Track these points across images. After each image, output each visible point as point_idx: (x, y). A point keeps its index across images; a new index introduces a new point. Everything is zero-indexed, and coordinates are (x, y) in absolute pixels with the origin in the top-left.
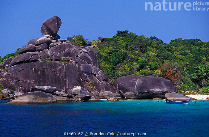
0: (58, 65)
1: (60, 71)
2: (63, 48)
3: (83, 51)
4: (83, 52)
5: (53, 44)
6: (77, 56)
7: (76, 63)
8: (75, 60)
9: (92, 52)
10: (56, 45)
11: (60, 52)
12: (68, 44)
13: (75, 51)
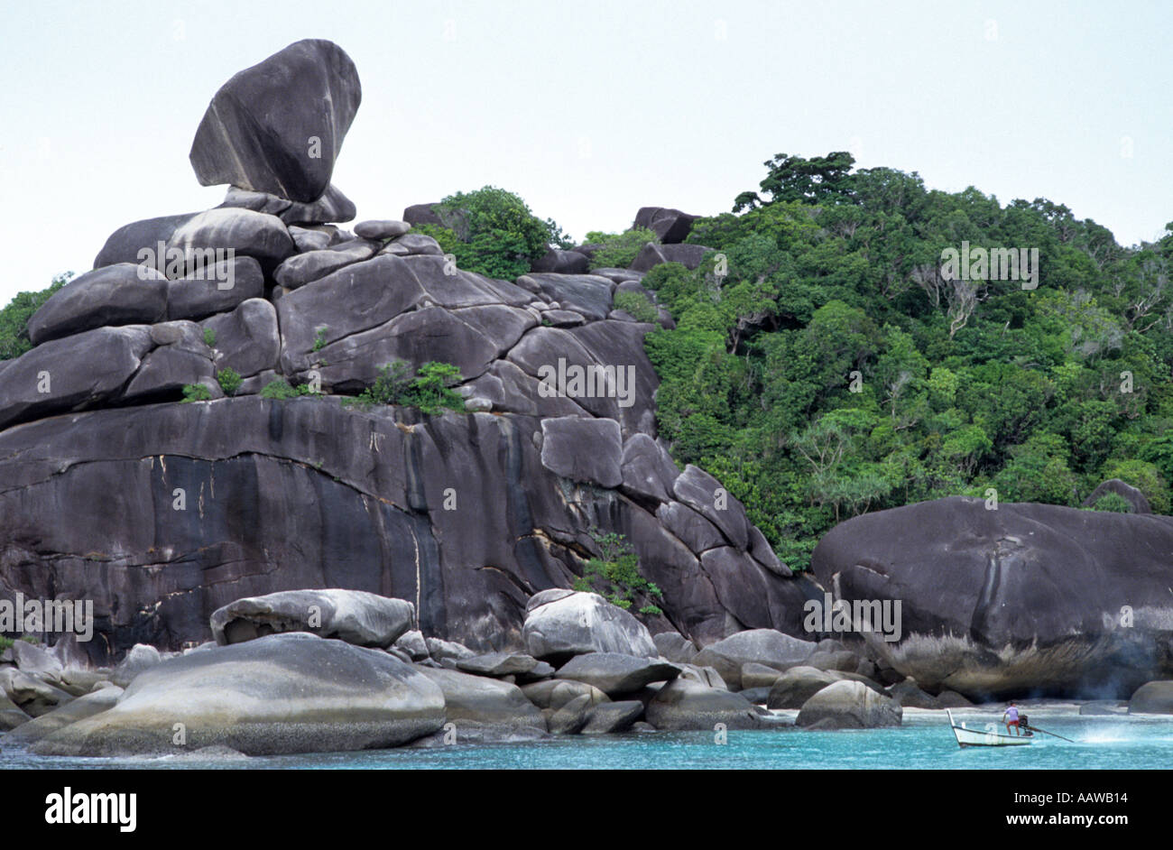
0: (357, 429)
1: (376, 472)
2: (387, 296)
3: (544, 317)
4: (546, 321)
5: (312, 261)
6: (503, 356)
7: (495, 409)
8: (491, 390)
9: (614, 326)
10: (334, 269)
11: (369, 322)
12: (427, 263)
13: (479, 314)
